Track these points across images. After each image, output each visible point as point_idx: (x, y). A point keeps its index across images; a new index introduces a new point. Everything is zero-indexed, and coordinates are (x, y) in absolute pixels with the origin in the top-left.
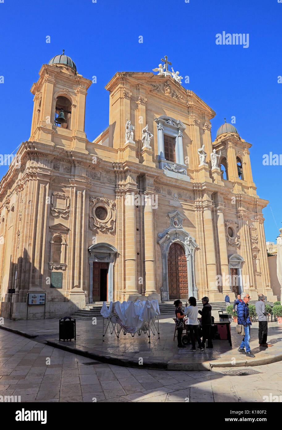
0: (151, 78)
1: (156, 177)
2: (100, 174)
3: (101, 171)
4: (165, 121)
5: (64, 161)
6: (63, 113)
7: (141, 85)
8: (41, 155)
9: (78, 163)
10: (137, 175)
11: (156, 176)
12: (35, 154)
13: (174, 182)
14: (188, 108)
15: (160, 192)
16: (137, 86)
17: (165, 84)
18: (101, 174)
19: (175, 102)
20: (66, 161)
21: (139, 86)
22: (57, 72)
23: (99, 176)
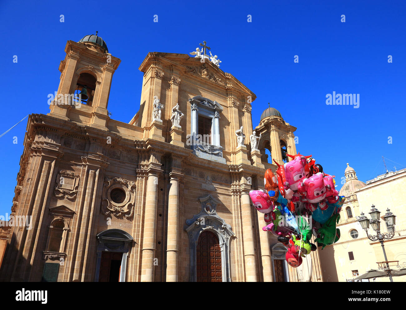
0: (187, 60)
1: (184, 158)
2: (119, 153)
3: (121, 150)
4: (200, 102)
5: (78, 137)
6: (86, 90)
7: (175, 66)
8: (50, 129)
9: (94, 140)
10: (162, 155)
11: (183, 156)
12: (43, 128)
13: (207, 163)
14: (226, 91)
15: (190, 175)
16: (171, 66)
17: (203, 66)
18: (121, 153)
19: (212, 84)
20: (80, 138)
21: (172, 67)
22: (82, 49)
23: (119, 155)
